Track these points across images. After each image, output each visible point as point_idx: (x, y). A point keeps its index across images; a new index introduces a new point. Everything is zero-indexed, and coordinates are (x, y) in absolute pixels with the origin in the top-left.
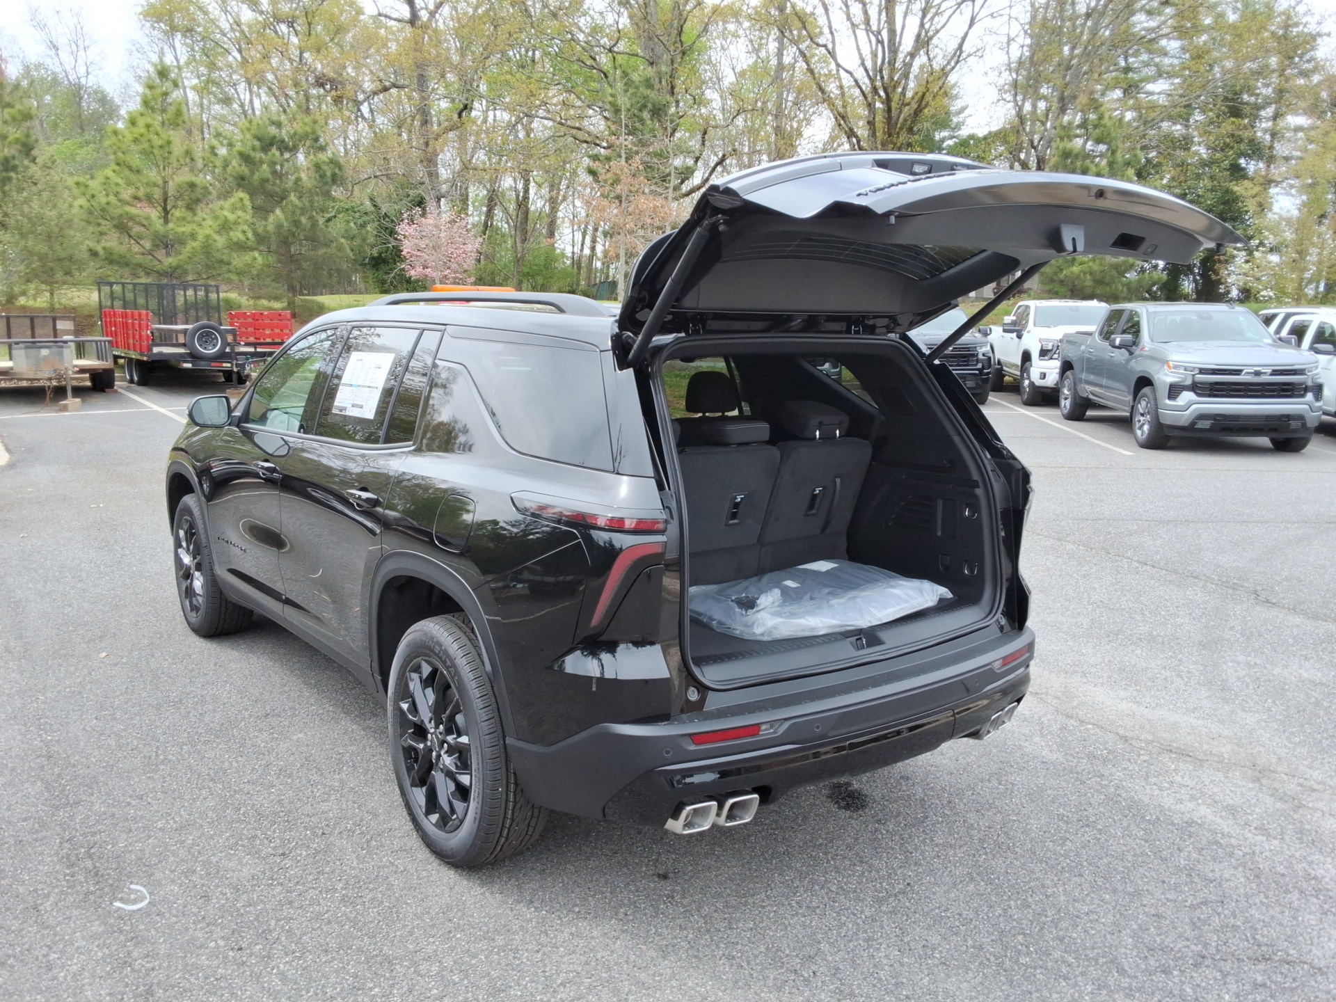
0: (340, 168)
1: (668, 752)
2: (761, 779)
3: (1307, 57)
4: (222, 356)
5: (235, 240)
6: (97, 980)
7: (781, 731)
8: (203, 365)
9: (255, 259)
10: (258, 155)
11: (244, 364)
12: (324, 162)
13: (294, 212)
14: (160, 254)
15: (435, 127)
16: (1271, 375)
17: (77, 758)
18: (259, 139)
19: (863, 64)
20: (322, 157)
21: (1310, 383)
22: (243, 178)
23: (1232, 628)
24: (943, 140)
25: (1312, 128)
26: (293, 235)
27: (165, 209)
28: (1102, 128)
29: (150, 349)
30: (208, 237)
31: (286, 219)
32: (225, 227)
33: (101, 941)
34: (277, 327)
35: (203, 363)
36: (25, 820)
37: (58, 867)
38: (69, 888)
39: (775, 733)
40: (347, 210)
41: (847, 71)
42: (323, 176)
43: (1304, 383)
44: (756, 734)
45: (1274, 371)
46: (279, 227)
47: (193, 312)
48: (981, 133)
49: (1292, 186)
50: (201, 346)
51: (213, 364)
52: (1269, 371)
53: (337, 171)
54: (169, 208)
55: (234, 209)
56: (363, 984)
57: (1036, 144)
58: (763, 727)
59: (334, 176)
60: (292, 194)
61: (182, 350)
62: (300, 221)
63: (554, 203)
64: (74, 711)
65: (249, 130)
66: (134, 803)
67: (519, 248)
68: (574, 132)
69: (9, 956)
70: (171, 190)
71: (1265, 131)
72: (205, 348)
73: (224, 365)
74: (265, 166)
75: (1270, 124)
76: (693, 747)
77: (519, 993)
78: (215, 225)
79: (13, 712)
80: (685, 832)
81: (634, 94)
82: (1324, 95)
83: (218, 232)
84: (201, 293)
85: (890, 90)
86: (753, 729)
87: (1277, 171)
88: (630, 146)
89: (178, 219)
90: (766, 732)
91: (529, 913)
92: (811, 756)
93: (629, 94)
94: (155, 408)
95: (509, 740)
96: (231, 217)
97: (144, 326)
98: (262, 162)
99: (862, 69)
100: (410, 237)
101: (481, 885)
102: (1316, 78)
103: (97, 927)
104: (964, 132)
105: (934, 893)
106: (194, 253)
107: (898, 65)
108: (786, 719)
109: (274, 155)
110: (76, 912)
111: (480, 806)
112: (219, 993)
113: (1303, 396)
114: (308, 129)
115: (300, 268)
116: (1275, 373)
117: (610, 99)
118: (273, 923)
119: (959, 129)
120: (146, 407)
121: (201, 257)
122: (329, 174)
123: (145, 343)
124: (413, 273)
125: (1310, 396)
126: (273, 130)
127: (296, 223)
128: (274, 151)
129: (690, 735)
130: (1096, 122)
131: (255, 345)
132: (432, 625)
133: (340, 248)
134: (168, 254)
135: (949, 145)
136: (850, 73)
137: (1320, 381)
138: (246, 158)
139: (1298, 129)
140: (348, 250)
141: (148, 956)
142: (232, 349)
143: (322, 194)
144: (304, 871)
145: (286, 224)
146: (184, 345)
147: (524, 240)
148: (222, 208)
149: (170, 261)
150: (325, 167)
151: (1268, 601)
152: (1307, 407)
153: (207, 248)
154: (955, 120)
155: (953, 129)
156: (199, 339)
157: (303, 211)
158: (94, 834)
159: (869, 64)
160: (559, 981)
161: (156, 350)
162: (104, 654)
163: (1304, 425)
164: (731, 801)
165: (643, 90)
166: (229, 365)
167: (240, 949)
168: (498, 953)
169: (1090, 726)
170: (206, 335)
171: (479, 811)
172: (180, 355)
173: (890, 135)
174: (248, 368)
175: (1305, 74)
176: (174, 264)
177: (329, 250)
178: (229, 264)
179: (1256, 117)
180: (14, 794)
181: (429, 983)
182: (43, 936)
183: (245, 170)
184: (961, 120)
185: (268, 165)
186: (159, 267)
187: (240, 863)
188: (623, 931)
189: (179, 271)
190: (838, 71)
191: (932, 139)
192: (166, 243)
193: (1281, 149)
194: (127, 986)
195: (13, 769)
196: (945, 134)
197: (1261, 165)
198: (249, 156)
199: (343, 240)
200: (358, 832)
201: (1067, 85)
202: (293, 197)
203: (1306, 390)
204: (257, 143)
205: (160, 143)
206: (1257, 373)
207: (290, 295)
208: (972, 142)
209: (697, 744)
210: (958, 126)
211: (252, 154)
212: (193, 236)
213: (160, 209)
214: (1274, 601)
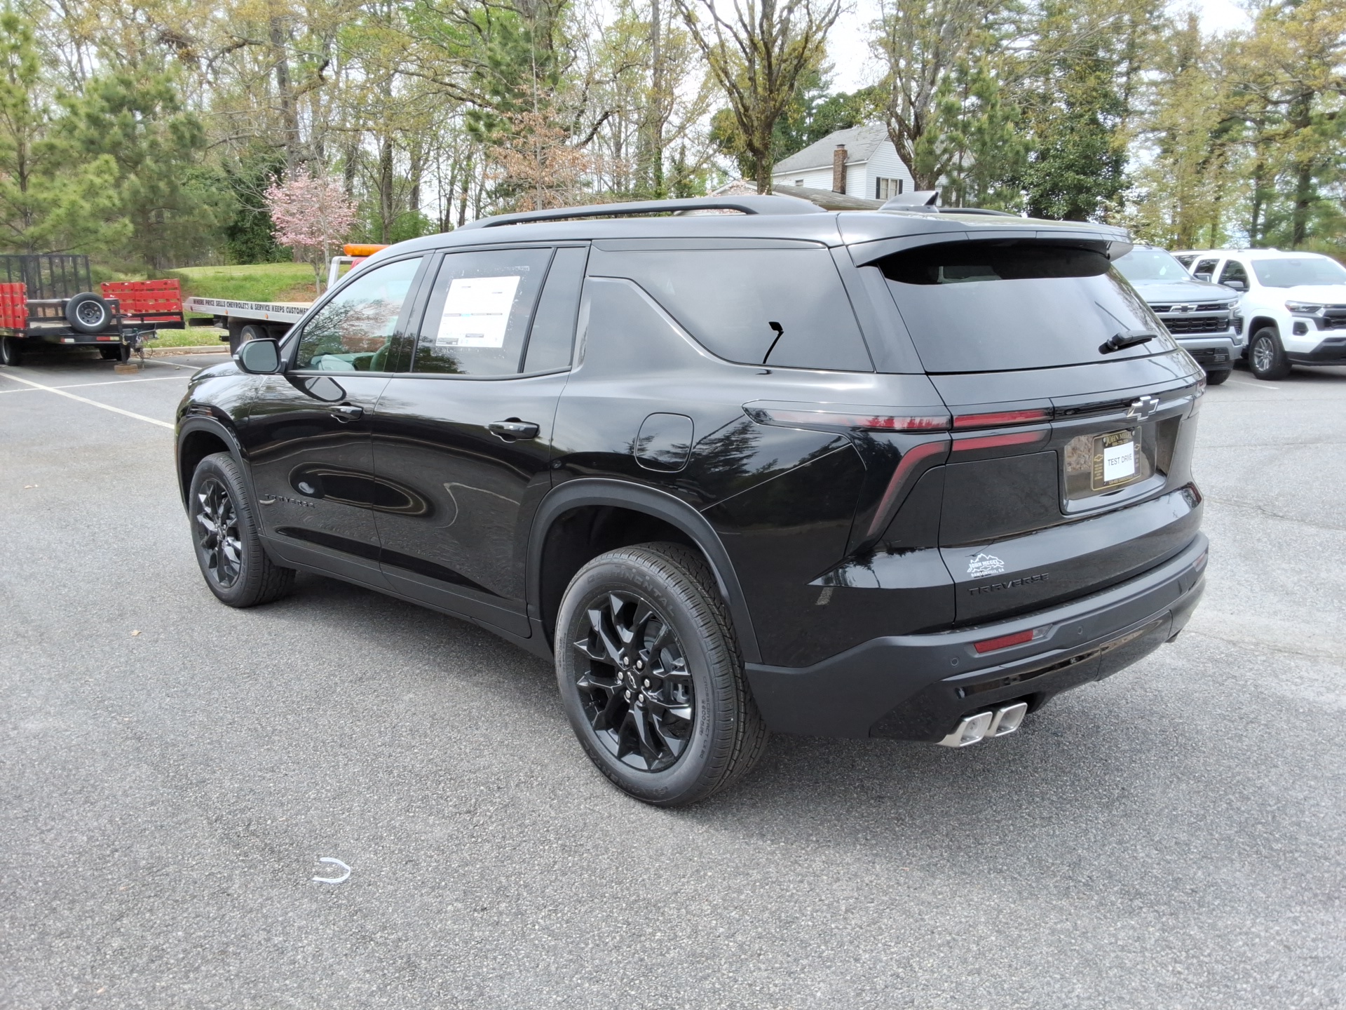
0: (199, 128)
1: (955, 662)
2: (1030, 686)
3: (1156, 14)
4: (107, 329)
5: (101, 206)
6: (344, 958)
7: (1050, 636)
8: (87, 340)
9: (126, 225)
10: (108, 117)
11: (135, 337)
12: (182, 123)
13: (150, 177)
14: (18, 224)
15: (295, 84)
16: (1197, 310)
17: (172, 737)
18: (108, 100)
19: (741, 20)
20: (180, 116)
21: (1231, 317)
22: (92, 142)
23: (1259, 540)
24: (813, 99)
25: (1164, 82)
26: (152, 202)
27: (22, 174)
28: (981, 83)
29: (26, 324)
30: (73, 203)
31: (143, 185)
32: (91, 192)
33: (322, 918)
34: (163, 297)
35: (88, 337)
36: (152, 804)
37: (223, 849)
38: (250, 868)
39: (1044, 637)
40: (197, 177)
41: (727, 26)
42: (181, 138)
43: (1227, 317)
44: (1029, 640)
45: (1200, 306)
46: (135, 193)
47: (59, 286)
48: (851, 91)
49: (1147, 140)
50: (83, 319)
51: (98, 338)
52: (1195, 306)
53: (196, 132)
54: (26, 173)
55: (99, 173)
56: (642, 929)
57: (913, 99)
58: (1035, 632)
59: (193, 137)
60: (148, 158)
61: (60, 325)
62: (158, 187)
63: (416, 168)
64: (137, 691)
65: (96, 90)
66: (268, 776)
67: (386, 214)
68: (450, 89)
69: (227, 944)
70: (28, 151)
71: (1120, 86)
72: (88, 322)
73: (112, 338)
74: (116, 129)
75: (1124, 79)
76: (977, 656)
77: (810, 923)
78: (80, 189)
79: (66, 696)
80: (962, 745)
81: (515, 48)
82: (1174, 49)
83: (84, 197)
84: (69, 265)
85: (770, 46)
86: (1025, 635)
87: (1133, 123)
88: (542, 96)
89: (35, 185)
90: (1037, 639)
91: (768, 846)
92: (1072, 661)
93: (508, 47)
94: (41, 387)
95: (748, 666)
96: (98, 181)
97: (18, 301)
98: (112, 125)
99: (740, 24)
100: (277, 201)
101: (701, 822)
102: (1167, 33)
103: (306, 905)
104: (833, 91)
105: (1153, 795)
106: (59, 221)
107: (776, 18)
108: (1055, 623)
109: (125, 116)
110: (275, 892)
111: (709, 739)
112: (490, 955)
113: (1226, 330)
114: (161, 88)
115: (162, 238)
116: (1201, 308)
117: (489, 53)
118: (503, 879)
119: (828, 88)
120: (30, 386)
121: (66, 225)
122: (187, 135)
123: (20, 320)
124: (284, 240)
125: (1232, 330)
126: (122, 90)
127: (154, 189)
128: (125, 111)
129: (975, 643)
130: (975, 77)
131: (142, 317)
132: (625, 556)
133: (204, 215)
134: (27, 224)
135: (818, 105)
136: (731, 28)
137: (1240, 314)
138: (94, 120)
139: (1153, 83)
140: (212, 217)
141: (385, 928)
142: (119, 321)
143: (180, 157)
144: (503, 825)
145: (142, 190)
146: (64, 319)
147: (390, 206)
148: (86, 172)
149: (32, 230)
150: (182, 128)
151: (1275, 515)
152: (1230, 340)
153: (72, 215)
154: (823, 79)
155: (822, 88)
156: (81, 312)
157: (161, 176)
158: (242, 811)
159: (747, 20)
160: (843, 908)
161: (33, 325)
162: (135, 632)
163: (1227, 358)
164: (1004, 710)
165: (523, 43)
166: (117, 338)
167: (484, 909)
168: (762, 887)
169: (1193, 634)
170: (89, 307)
171: (708, 745)
172: (60, 329)
173: (771, 92)
174: (139, 341)
175: (1156, 29)
176: (36, 234)
177: (191, 218)
178: (96, 232)
179: (1110, 71)
180: (122, 779)
181: (710, 922)
182: (252, 920)
183: (94, 133)
184: (829, 79)
185: (120, 127)
186: (18, 238)
187: (427, 824)
188: (876, 855)
189: (40, 242)
190: (716, 25)
191: (803, 99)
192: (25, 212)
193: (1135, 103)
194: (380, 960)
195: (105, 754)
196: (814, 93)
197: (1118, 120)
198: (98, 118)
199: (206, 207)
200: (535, 783)
201: (942, 40)
202: (149, 161)
203: (1228, 324)
204: (105, 104)
205: (13, 101)
206: (1185, 309)
207: (151, 267)
208: (841, 100)
209: (980, 652)
210: (827, 85)
211: (102, 116)
212: (56, 203)
213: (17, 174)
214: (1281, 514)
